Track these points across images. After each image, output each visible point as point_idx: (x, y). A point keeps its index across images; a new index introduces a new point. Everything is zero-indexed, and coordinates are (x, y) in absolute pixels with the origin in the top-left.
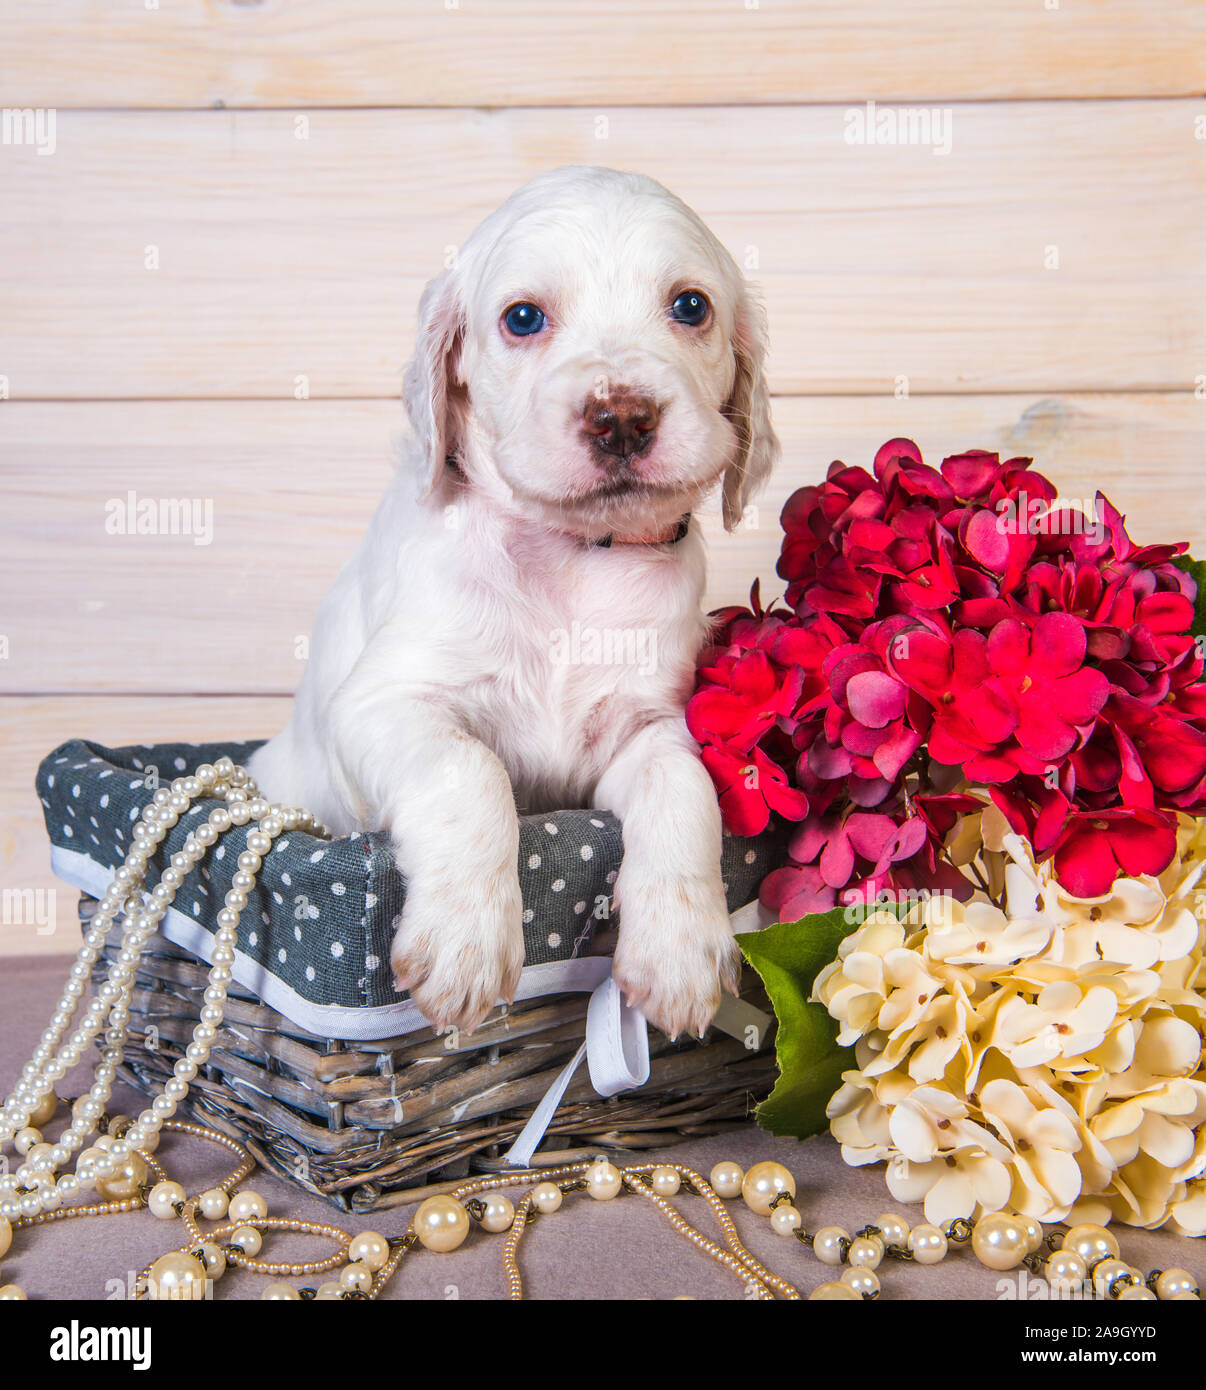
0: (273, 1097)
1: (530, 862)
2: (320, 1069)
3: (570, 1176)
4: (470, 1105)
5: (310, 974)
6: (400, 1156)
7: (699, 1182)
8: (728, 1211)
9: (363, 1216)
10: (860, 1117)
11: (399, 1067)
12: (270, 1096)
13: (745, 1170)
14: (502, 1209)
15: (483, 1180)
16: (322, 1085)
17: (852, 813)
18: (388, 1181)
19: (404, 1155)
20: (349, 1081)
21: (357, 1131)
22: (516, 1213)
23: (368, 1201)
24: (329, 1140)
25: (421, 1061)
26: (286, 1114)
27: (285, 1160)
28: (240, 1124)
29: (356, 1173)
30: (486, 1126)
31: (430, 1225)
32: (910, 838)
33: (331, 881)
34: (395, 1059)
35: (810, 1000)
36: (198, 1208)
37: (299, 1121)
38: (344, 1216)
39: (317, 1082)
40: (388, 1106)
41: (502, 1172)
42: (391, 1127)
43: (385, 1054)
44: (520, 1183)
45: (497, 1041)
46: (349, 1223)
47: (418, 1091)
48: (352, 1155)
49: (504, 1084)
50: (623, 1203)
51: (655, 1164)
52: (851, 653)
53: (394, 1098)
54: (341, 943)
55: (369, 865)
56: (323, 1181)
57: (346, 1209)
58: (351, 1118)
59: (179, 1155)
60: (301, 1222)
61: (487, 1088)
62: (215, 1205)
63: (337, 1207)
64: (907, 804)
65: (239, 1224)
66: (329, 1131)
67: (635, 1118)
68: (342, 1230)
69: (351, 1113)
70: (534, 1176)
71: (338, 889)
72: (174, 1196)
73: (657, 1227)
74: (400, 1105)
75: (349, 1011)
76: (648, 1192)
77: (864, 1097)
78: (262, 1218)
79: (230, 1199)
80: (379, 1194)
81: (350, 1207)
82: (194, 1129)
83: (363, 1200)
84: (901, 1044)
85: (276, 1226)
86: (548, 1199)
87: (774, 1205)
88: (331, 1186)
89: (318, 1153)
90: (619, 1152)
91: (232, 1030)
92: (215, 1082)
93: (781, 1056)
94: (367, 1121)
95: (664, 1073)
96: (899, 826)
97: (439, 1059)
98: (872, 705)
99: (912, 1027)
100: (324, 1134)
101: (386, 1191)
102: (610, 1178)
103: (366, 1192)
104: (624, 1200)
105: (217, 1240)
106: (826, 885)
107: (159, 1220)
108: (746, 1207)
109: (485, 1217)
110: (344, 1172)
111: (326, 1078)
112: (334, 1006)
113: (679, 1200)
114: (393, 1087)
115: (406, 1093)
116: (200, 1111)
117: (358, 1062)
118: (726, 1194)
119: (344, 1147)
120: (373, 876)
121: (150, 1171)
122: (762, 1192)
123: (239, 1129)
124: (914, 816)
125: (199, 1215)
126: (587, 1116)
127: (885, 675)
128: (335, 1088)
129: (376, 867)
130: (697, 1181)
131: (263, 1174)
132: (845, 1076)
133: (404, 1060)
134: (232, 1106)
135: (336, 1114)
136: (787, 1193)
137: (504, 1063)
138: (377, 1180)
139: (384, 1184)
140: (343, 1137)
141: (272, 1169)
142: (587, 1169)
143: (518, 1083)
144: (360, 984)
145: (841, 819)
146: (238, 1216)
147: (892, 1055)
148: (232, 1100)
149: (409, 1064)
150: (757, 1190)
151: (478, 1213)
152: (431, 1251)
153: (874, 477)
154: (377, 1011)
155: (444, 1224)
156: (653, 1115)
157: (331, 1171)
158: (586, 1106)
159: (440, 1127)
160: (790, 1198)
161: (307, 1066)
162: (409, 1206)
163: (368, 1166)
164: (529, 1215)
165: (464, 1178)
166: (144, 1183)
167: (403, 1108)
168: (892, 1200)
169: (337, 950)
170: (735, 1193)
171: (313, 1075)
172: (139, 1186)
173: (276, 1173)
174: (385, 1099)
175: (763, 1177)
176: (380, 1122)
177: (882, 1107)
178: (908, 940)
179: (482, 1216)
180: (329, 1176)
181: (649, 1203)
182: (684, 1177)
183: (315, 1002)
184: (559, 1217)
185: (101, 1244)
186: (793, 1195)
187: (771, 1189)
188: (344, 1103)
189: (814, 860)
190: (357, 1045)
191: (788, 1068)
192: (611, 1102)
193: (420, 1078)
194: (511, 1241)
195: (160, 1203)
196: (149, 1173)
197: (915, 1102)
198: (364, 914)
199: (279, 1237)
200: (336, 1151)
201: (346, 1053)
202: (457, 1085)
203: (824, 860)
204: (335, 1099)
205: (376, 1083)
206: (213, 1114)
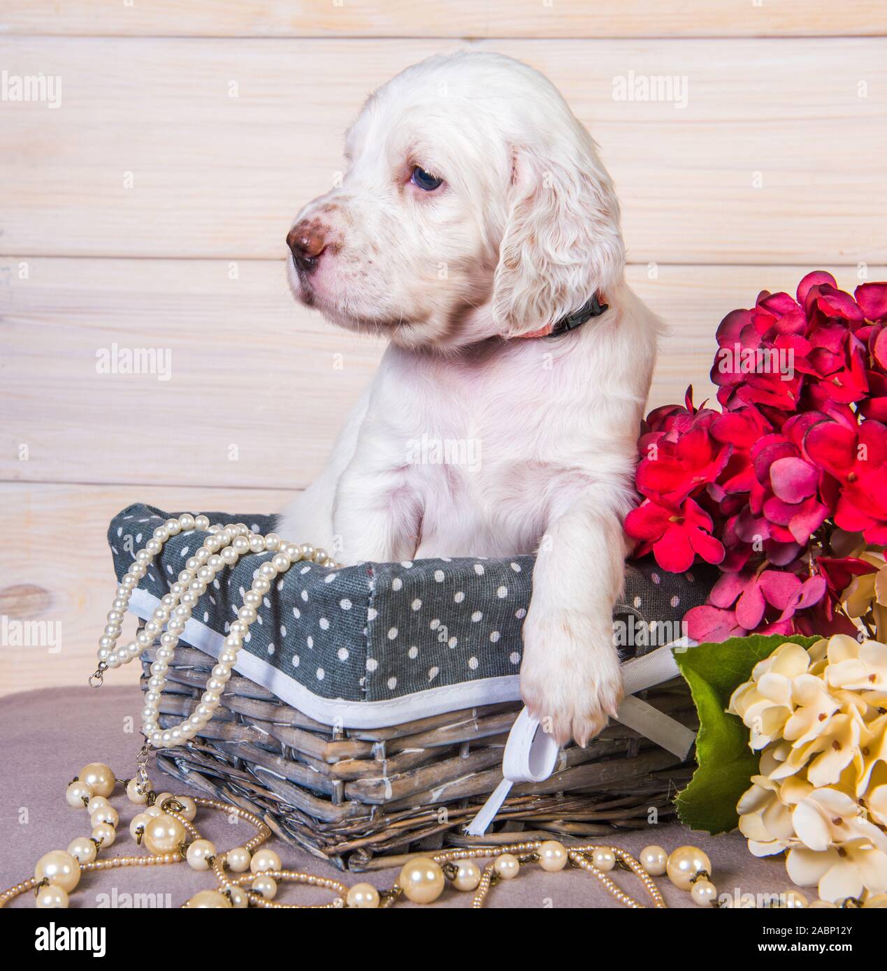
0: (287, 779)
1: (498, 592)
2: (327, 753)
3: (525, 851)
4: (445, 789)
5: (320, 674)
6: (388, 827)
7: (631, 861)
8: (656, 884)
9: (358, 875)
10: (764, 816)
11: (390, 755)
12: (285, 778)
13: (669, 853)
14: (471, 872)
15: (454, 852)
16: (328, 766)
17: (764, 570)
18: (378, 847)
19: (392, 826)
20: (350, 763)
21: (353, 805)
22: (482, 876)
23: (362, 862)
24: (332, 811)
25: (407, 751)
26: (298, 792)
27: (295, 831)
28: (260, 802)
29: (353, 839)
30: (457, 808)
31: (412, 880)
32: (811, 592)
33: (340, 597)
34: (387, 748)
35: (726, 711)
36: (226, 862)
37: (308, 797)
38: (343, 874)
39: (324, 765)
40: (380, 785)
41: (469, 847)
42: (382, 802)
43: (379, 742)
44: (484, 856)
45: (468, 738)
46: (346, 879)
47: (404, 774)
48: (350, 824)
49: (473, 774)
50: (569, 874)
51: (594, 846)
52: (773, 442)
53: (386, 779)
54: (347, 648)
55: (371, 585)
56: (326, 844)
57: (343, 868)
58: (350, 794)
59: (211, 825)
60: (308, 876)
61: (459, 776)
62: (240, 860)
63: (337, 867)
64: (811, 564)
65: (259, 874)
66: (332, 804)
67: (576, 811)
68: (341, 884)
69: (350, 790)
70: (495, 851)
71: (346, 604)
72: (207, 852)
73: (597, 893)
74: (390, 784)
75: (351, 705)
76: (589, 866)
77: (769, 797)
78: (277, 871)
79: (252, 856)
80: (370, 858)
81: (347, 867)
82: (223, 807)
83: (358, 862)
84: (803, 752)
85: (287, 878)
86: (508, 867)
87: (694, 881)
88: (332, 849)
89: (321, 822)
90: (564, 837)
91: (256, 727)
92: (240, 769)
93: (700, 751)
94: (363, 796)
95: (601, 774)
96: (803, 583)
97: (421, 750)
98: (791, 485)
99: (814, 738)
100: (327, 806)
101: (376, 855)
102: (558, 853)
103: (360, 855)
104: (569, 872)
105: (241, 885)
106: (738, 626)
107: (194, 870)
108: (670, 882)
109: (457, 879)
110: (343, 838)
111: (331, 760)
112: (339, 700)
113: (614, 874)
114: (385, 769)
115: (395, 776)
116: (227, 793)
117: (356, 748)
118: (653, 872)
119: (344, 817)
120: (375, 594)
121: (188, 834)
122: (684, 871)
123: (259, 806)
124: (816, 574)
125: (227, 868)
126: (539, 806)
127: (801, 461)
128: (339, 768)
129: (378, 587)
130: (629, 860)
131: (277, 841)
132: (753, 779)
133: (394, 748)
134: (254, 788)
135: (338, 790)
136: (705, 872)
137: (473, 757)
138: (369, 846)
139: (375, 849)
140: (343, 808)
141: (285, 837)
142: (539, 847)
143: (484, 774)
144: (361, 682)
145: (755, 574)
146: (257, 869)
147: (794, 762)
148: (254, 784)
149: (397, 752)
150: (679, 869)
151: (451, 875)
152: (413, 902)
153: (797, 302)
154: (375, 705)
155: (425, 881)
156: (591, 809)
157: (333, 837)
158: (537, 798)
159: (421, 806)
160: (707, 876)
161: (316, 751)
162: (395, 869)
163: (363, 834)
164: (492, 879)
165: (439, 849)
166: (183, 842)
167: (393, 787)
168: (792, 884)
169: (343, 655)
170: (661, 871)
171: (320, 758)
172: (179, 844)
173: (287, 840)
174: (378, 779)
175: (684, 858)
176: (374, 798)
177: (784, 807)
178: (812, 666)
179: (455, 876)
180: (331, 841)
181: (590, 875)
182: (617, 857)
183: (324, 696)
184: (517, 882)
185: (149, 886)
186: (709, 873)
187: (691, 868)
188: (346, 781)
189: (731, 606)
190: (357, 734)
191: (705, 762)
192: (557, 797)
193: (406, 765)
194: (479, 897)
195: (196, 857)
196: (187, 836)
197: (814, 802)
198: (366, 625)
199: (290, 887)
200: (338, 820)
201: (347, 741)
202: (436, 772)
203: (739, 606)
204: (338, 778)
205: (370, 766)
206: (238, 796)
